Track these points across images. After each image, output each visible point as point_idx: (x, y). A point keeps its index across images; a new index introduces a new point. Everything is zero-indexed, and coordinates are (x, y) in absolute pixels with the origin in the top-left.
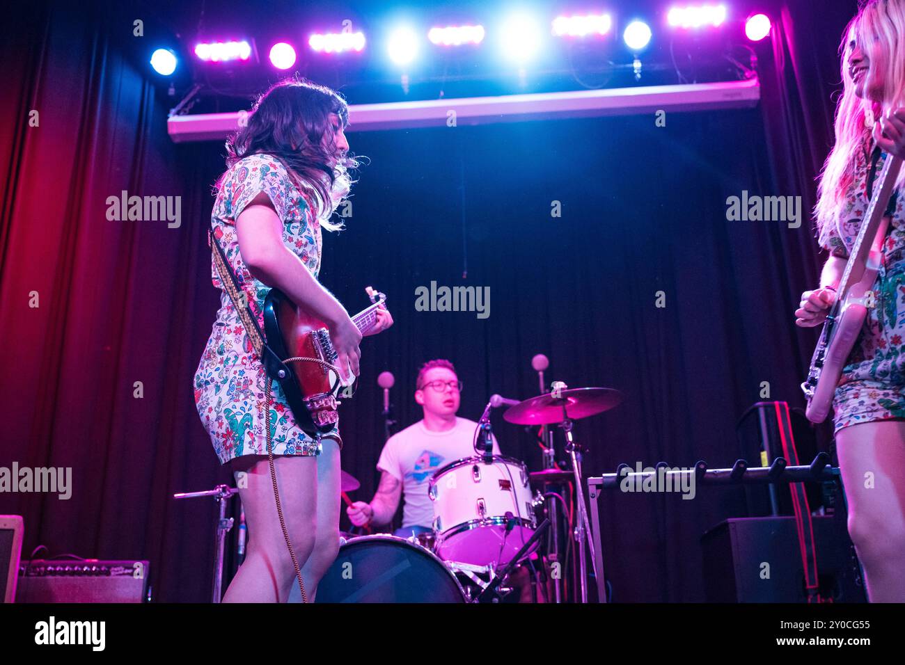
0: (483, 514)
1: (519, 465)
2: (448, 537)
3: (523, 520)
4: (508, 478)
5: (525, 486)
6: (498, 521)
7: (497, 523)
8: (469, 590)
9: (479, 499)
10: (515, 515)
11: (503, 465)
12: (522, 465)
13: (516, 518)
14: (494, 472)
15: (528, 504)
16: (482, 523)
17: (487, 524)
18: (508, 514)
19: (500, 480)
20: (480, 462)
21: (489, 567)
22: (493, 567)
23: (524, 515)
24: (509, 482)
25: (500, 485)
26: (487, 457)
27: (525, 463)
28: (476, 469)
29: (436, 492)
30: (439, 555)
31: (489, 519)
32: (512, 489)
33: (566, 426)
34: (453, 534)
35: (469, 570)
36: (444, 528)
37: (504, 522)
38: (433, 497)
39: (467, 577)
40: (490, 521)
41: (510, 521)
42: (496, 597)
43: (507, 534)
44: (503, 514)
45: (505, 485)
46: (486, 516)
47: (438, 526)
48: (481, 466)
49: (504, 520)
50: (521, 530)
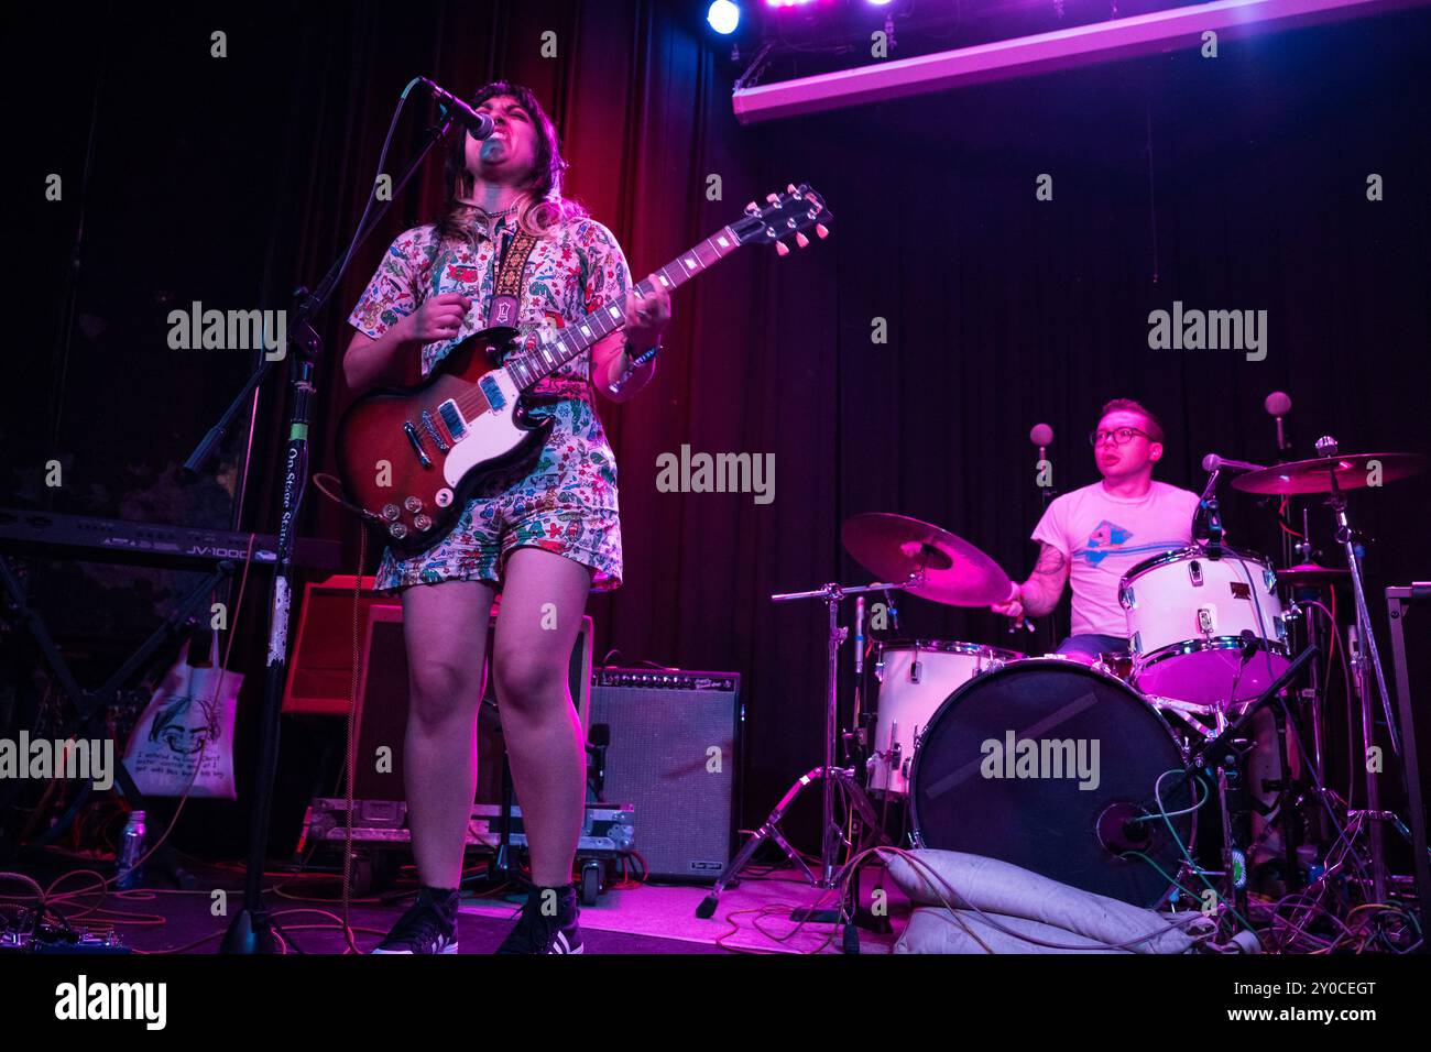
0: (1207, 632)
1: (1263, 562)
2: (1152, 662)
3: (1270, 642)
4: (1245, 580)
5: (1272, 592)
6: (1229, 643)
7: (1227, 646)
8: (1187, 739)
9: (1200, 611)
10: (1257, 634)
11: (1237, 561)
12: (1267, 562)
13: (1259, 639)
14: (1222, 572)
15: (1276, 620)
16: (1204, 645)
17: (1213, 647)
18: (1247, 634)
19: (1232, 584)
20: (1201, 556)
21: (1215, 707)
22: (1221, 708)
23: (1272, 635)
24: (1247, 585)
25: (1233, 591)
26: (1212, 549)
27: (1271, 559)
28: (1195, 567)
29: (1132, 598)
30: (1136, 687)
31: (1218, 639)
32: (1252, 597)
33: (1337, 503)
34: (1160, 659)
35: (1184, 708)
36: (1145, 650)
37: (1241, 645)
38: (1127, 605)
39: (1180, 719)
40: (1215, 644)
41: (1249, 644)
42: (1231, 754)
43: (1245, 662)
44: (1238, 633)
45: (1241, 591)
46: (1212, 636)
47: (1136, 645)
48: (1203, 562)
49: (1241, 642)
50: (1268, 656)
